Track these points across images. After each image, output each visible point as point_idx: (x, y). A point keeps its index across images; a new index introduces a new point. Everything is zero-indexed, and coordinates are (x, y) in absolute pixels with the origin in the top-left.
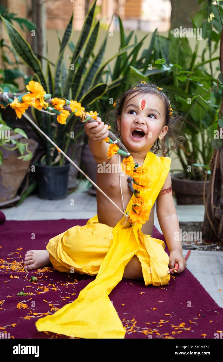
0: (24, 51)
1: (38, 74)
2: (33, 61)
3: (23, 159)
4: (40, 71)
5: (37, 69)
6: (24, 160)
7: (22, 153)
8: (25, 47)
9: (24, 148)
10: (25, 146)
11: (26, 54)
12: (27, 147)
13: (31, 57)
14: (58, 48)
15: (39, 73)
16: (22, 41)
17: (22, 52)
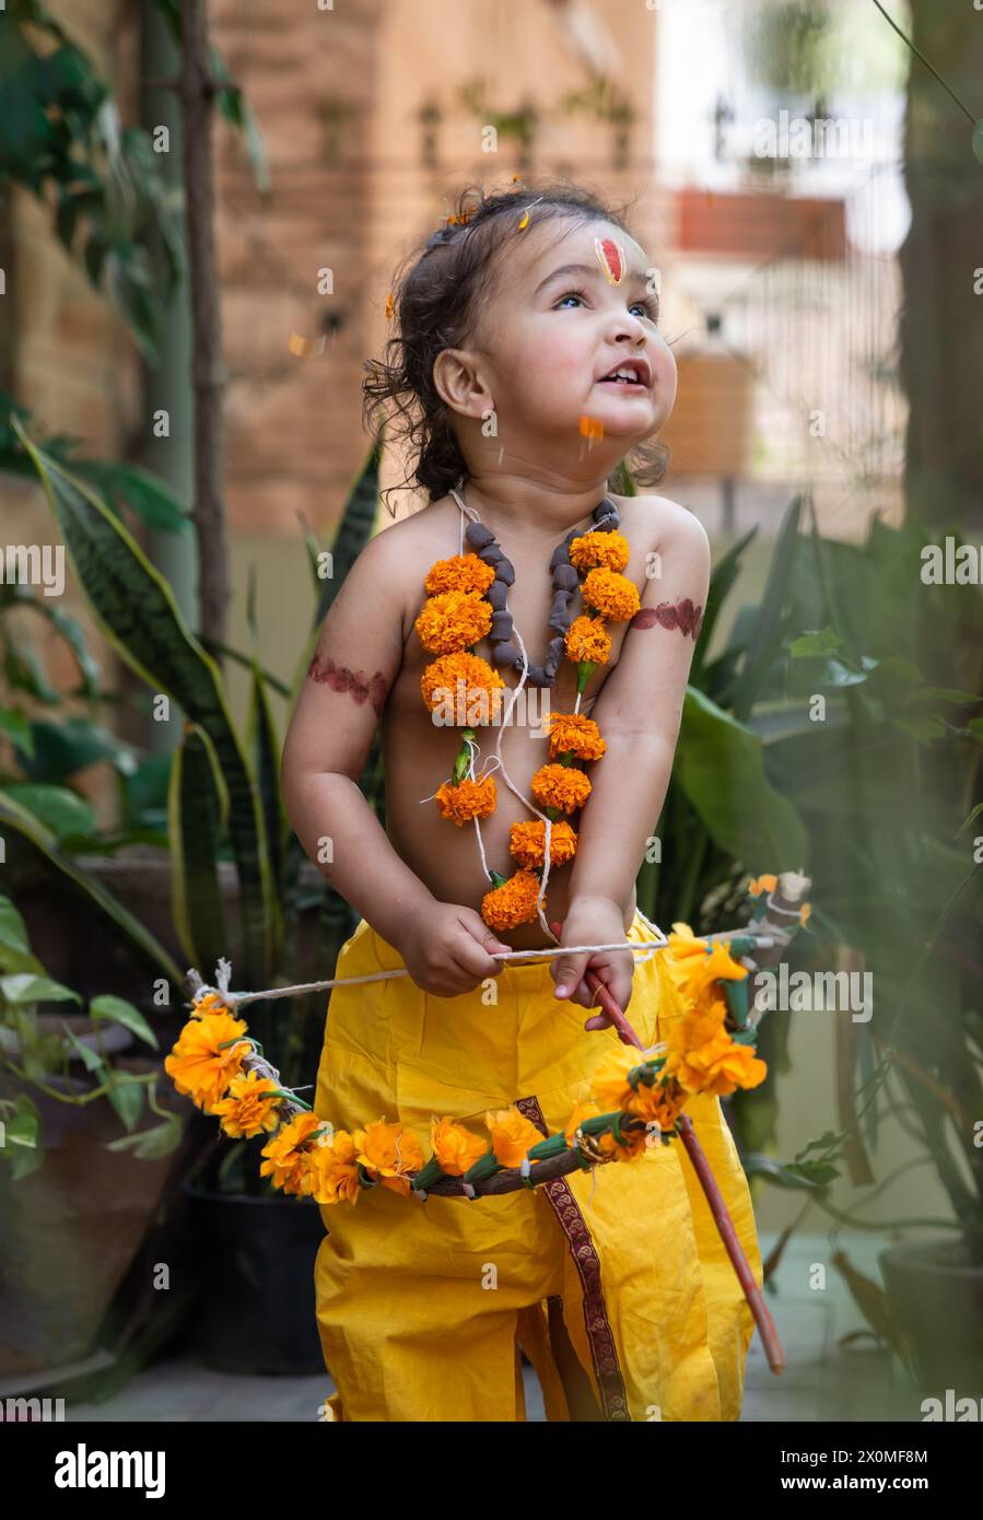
0: (137, 612)
1: (208, 730)
2: (182, 663)
3: (132, 1148)
4: (219, 711)
5: (202, 700)
6: (139, 1154)
7: (129, 1120)
8: (143, 595)
9: (136, 1096)
10: (145, 1090)
11: (146, 631)
12: (152, 1089)
13: (173, 645)
14: (310, 601)
15: (210, 721)
16: (127, 564)
17: (126, 621)
